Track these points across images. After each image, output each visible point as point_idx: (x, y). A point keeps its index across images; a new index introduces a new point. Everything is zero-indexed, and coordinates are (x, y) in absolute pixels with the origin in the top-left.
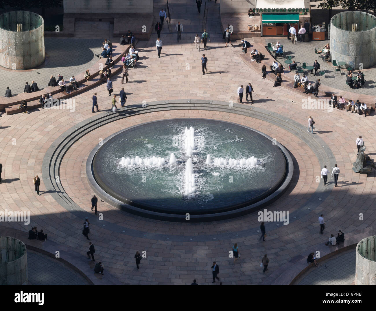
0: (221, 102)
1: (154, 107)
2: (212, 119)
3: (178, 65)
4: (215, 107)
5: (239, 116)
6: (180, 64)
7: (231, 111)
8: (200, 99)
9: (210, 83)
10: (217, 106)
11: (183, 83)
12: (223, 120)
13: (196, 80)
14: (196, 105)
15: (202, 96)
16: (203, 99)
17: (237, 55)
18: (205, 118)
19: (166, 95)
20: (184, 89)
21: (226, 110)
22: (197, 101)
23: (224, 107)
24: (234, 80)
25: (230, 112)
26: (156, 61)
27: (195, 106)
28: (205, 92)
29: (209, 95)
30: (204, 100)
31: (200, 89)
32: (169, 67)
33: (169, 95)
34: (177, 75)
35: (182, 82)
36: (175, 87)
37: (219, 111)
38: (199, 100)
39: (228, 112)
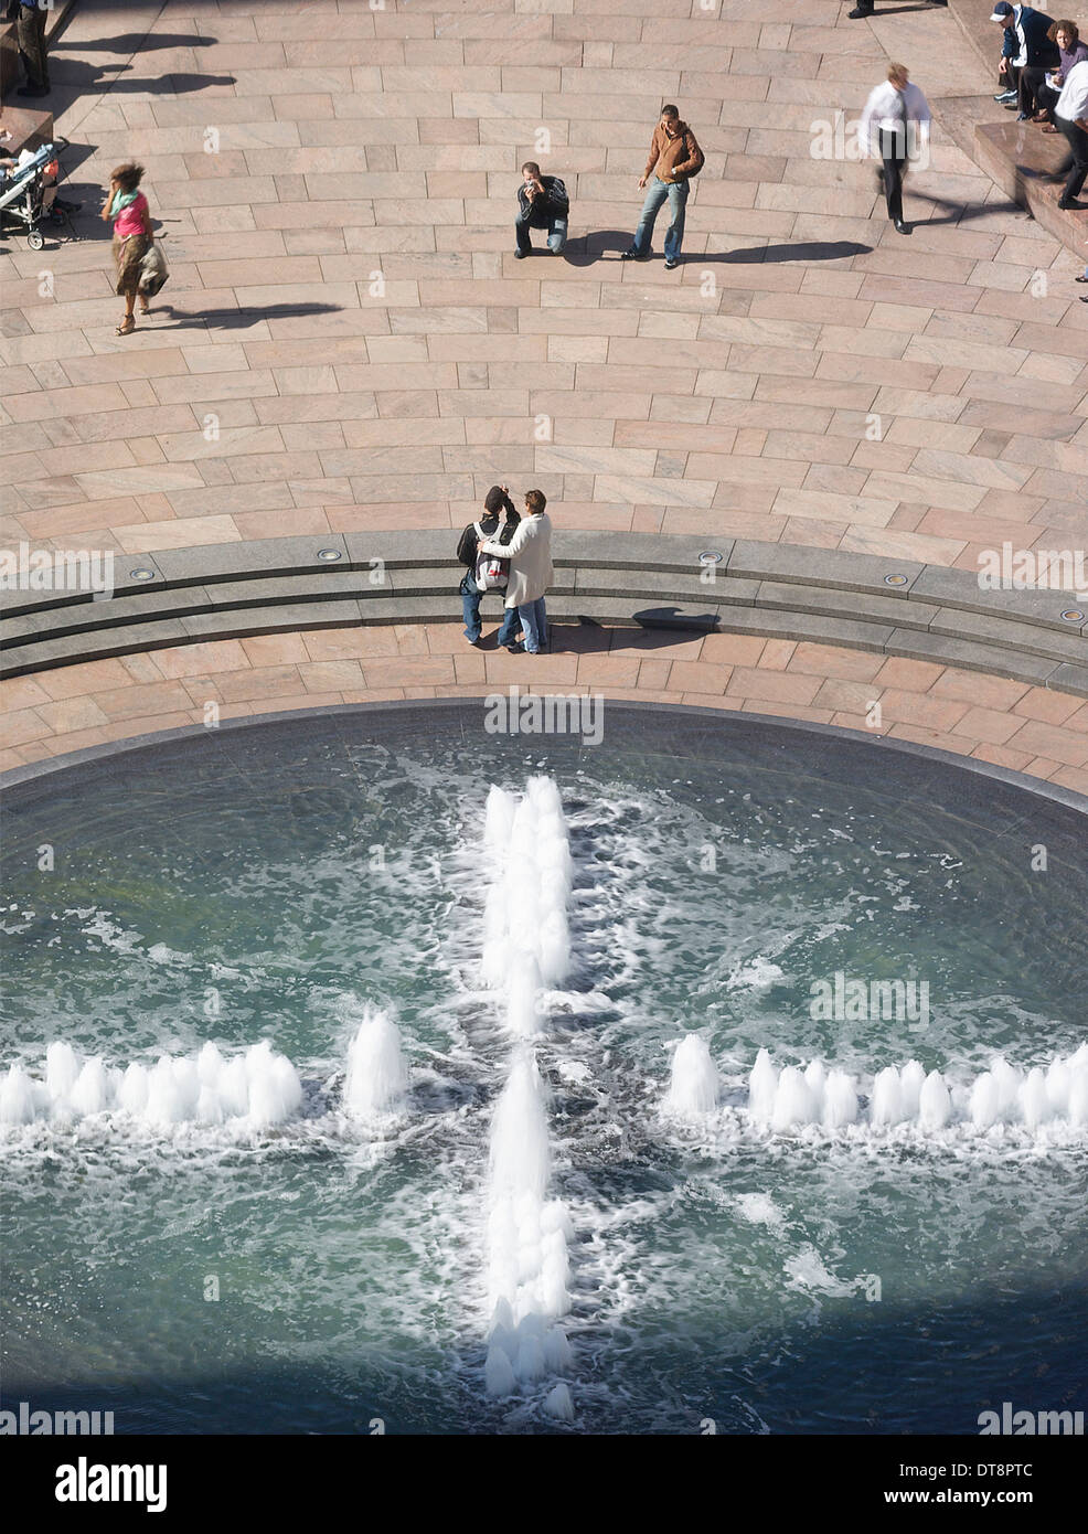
0: (804, 552)
1: (218, 594)
2: (729, 704)
3: (437, 219)
4: (754, 604)
5: (968, 683)
6: (452, 209)
7: (897, 640)
8: (620, 522)
9: (711, 383)
10: (771, 592)
11: (474, 377)
12: (822, 717)
13: (590, 350)
14: (586, 578)
15: (640, 497)
16: (645, 528)
17: (950, 132)
18: (666, 698)
19: (320, 485)
20: (481, 432)
21: (850, 631)
22: (603, 539)
23: (834, 600)
24: (927, 359)
25: (883, 650)
26: (235, 175)
27: (574, 592)
28: (670, 467)
29: (702, 492)
30: (657, 539)
31: (621, 434)
32: (353, 237)
33: (346, 489)
34: (425, 308)
35: (465, 369)
36: (403, 411)
37: (790, 636)
38: (619, 537)
39: (871, 649)
